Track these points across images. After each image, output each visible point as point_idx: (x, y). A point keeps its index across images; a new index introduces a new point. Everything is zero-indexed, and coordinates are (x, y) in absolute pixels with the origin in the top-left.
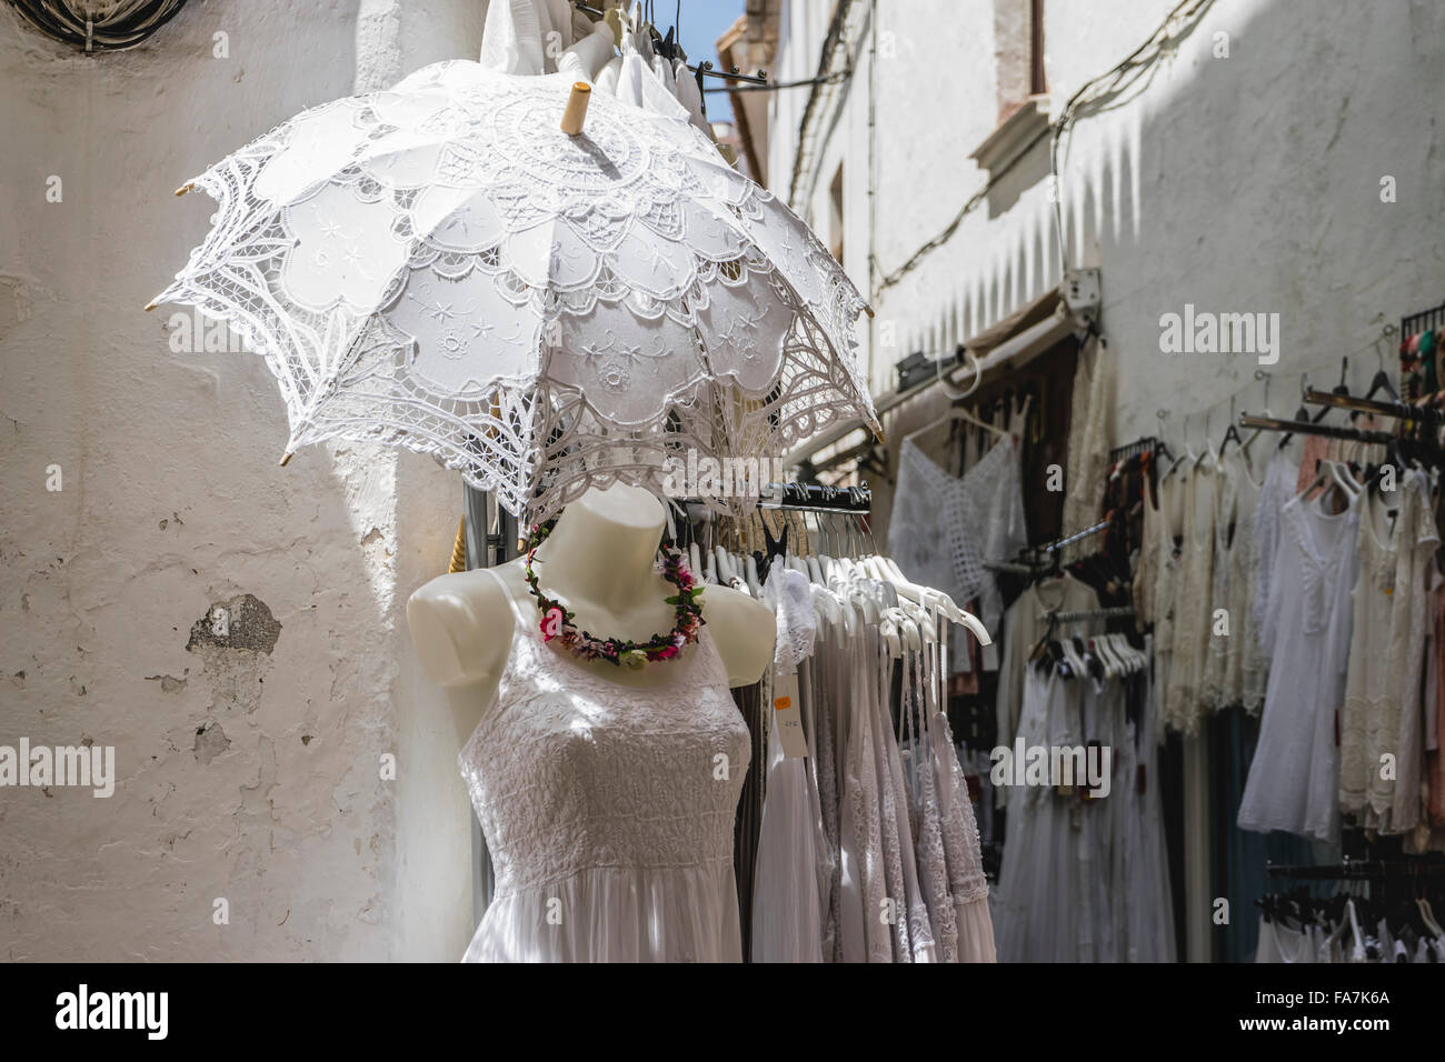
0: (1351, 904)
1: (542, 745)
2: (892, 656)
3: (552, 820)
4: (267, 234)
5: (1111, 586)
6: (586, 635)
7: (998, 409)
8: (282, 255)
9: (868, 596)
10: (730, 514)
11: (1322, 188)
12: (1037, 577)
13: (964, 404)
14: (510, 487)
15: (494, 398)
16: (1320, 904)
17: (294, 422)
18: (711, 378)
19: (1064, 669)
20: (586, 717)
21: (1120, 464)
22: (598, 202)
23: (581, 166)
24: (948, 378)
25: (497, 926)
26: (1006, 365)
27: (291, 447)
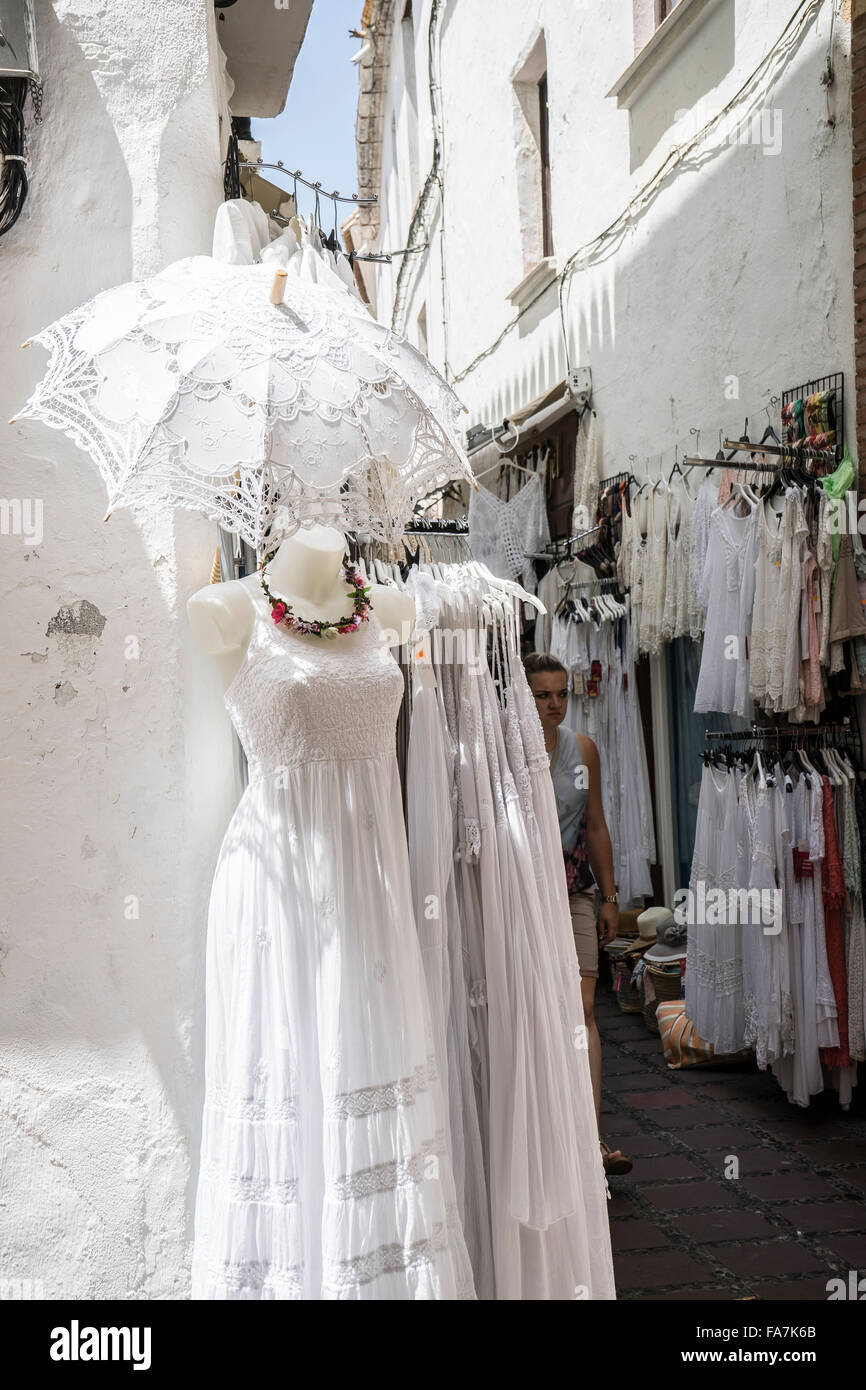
0: (758, 754)
1: (276, 688)
2: (487, 623)
3: (284, 734)
4: (85, 373)
5: (603, 565)
6: (300, 619)
7: (529, 458)
8: (96, 386)
9: (470, 587)
10: (387, 542)
11: (731, 311)
12: (558, 561)
13: (509, 455)
14: (250, 530)
15: (238, 474)
16: (738, 755)
17: (111, 494)
18: (372, 458)
19: (576, 617)
20: (303, 670)
21: (607, 490)
22: (295, 347)
23: (284, 325)
24: (498, 440)
25: (253, 800)
26: (534, 430)
27: (110, 509)
